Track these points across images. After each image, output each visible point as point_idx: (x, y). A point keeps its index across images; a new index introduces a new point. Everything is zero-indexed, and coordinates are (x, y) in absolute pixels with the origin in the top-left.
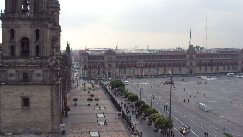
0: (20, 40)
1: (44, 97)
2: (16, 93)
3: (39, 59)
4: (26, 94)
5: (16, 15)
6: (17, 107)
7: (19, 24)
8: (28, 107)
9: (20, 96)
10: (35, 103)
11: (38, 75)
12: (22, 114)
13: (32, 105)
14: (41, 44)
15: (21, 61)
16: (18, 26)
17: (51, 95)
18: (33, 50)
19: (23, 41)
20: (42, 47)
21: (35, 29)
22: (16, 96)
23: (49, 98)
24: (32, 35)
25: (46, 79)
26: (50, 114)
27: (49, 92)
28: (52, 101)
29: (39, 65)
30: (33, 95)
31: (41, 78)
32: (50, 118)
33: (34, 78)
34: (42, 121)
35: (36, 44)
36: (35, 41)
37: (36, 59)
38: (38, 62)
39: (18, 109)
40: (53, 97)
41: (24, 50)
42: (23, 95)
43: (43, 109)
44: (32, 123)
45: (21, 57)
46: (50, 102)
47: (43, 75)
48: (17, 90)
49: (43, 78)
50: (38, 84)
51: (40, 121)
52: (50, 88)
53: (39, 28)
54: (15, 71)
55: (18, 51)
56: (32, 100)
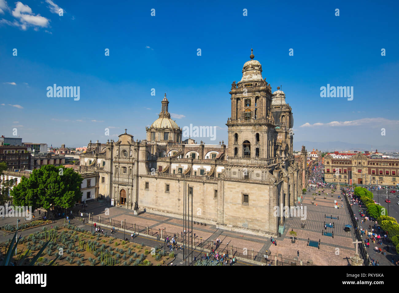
0: (242, 143)
1: (262, 196)
2: (238, 190)
3: (259, 160)
4: (246, 192)
5: (239, 122)
6: (238, 202)
7: (242, 129)
8: (247, 203)
9: (241, 192)
10: (254, 200)
11: (258, 175)
12: (242, 209)
13: (251, 202)
14: (261, 147)
15: (243, 161)
16: (241, 131)
17: (269, 195)
18: (253, 152)
19: (245, 144)
20: (261, 149)
21: (255, 133)
22: (237, 192)
23: (268, 198)
24: (253, 139)
25: (264, 179)
26: (267, 214)
27: (267, 191)
28: (270, 201)
29: (258, 166)
30: (251, 193)
31: (260, 178)
32: (267, 217)
33: (254, 177)
34: (260, 219)
35: (256, 147)
36: (255, 144)
37: (256, 160)
38: (257, 163)
39: (239, 204)
40: (271, 197)
41: (245, 151)
42: (243, 192)
43: (261, 207)
44: (250, 219)
45: (243, 158)
46: (268, 202)
47: (262, 175)
48: (238, 187)
49: (262, 178)
50: (257, 183)
51: (258, 219)
52: (268, 188)
53: (259, 132)
54: (238, 170)
55: (240, 153)
56: (250, 197)
